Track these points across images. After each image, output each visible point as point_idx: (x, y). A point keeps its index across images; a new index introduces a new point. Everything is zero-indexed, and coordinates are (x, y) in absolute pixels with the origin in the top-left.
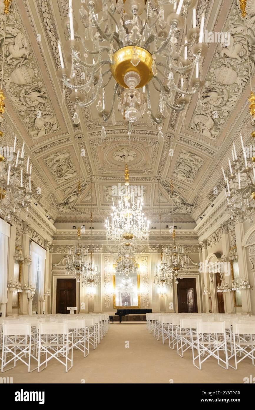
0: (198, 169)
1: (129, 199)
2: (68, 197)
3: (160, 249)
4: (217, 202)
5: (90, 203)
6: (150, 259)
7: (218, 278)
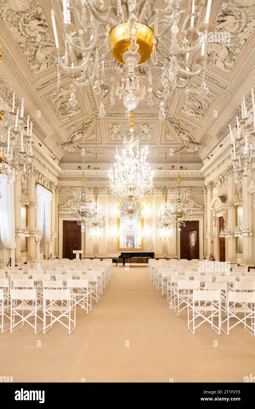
0: (209, 105)
2: (72, 136)
3: (165, 190)
4: (226, 142)
5: (95, 142)
6: (154, 202)
7: (222, 223)
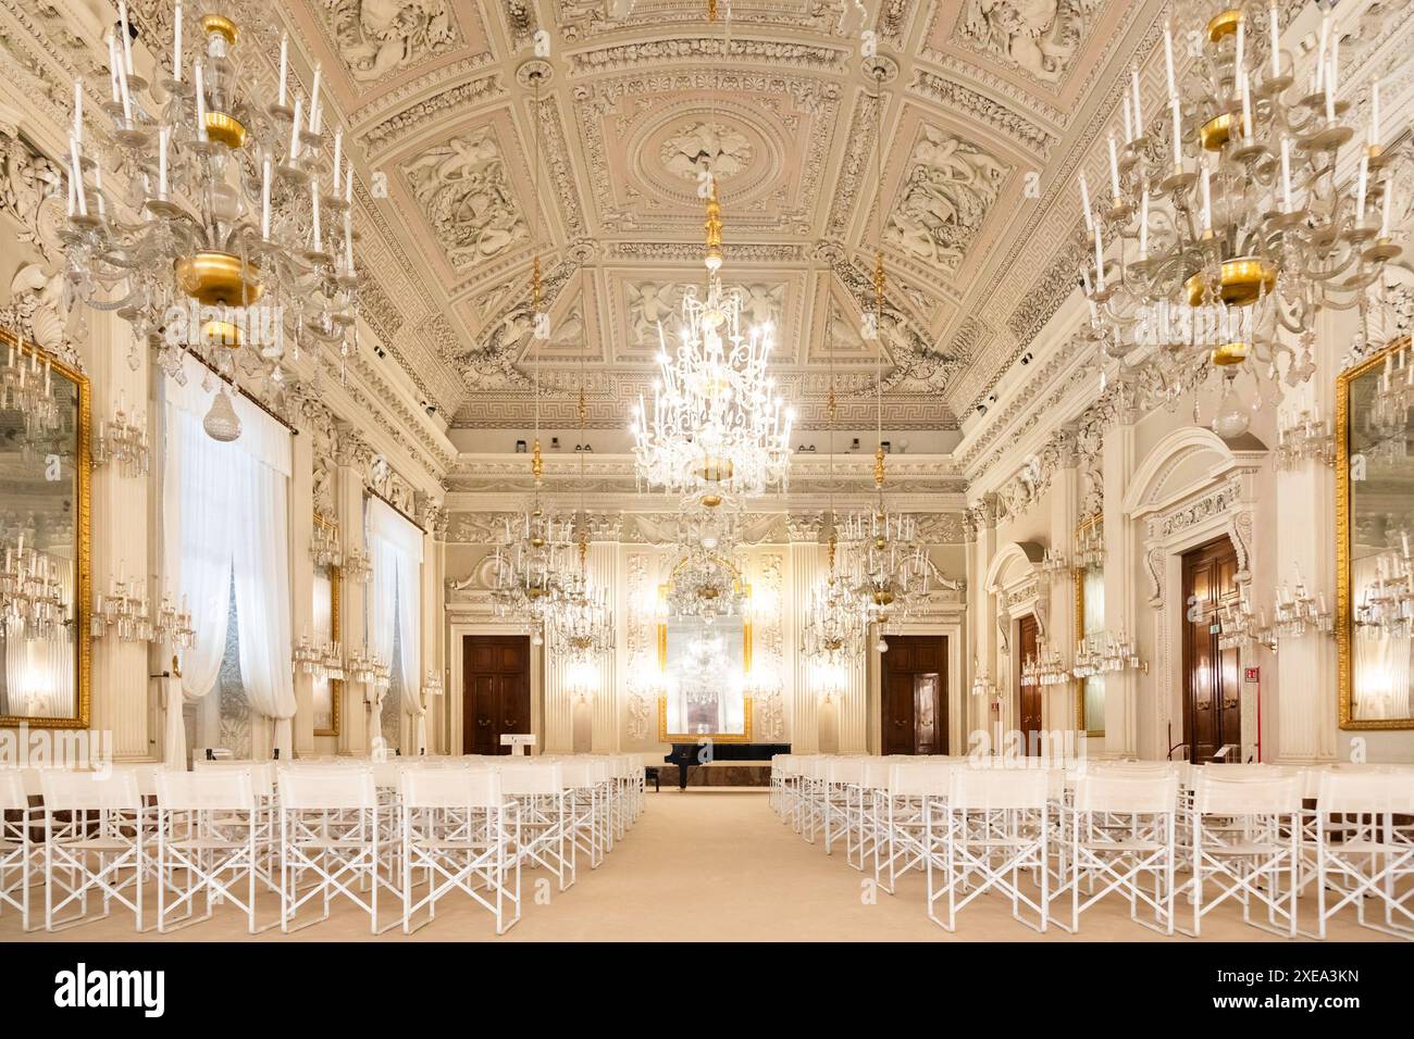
0: (983, 211)
1: (719, 322)
2: (494, 328)
3: (827, 528)
4: (1043, 345)
5: (578, 353)
6: (789, 567)
7: (1028, 636)
